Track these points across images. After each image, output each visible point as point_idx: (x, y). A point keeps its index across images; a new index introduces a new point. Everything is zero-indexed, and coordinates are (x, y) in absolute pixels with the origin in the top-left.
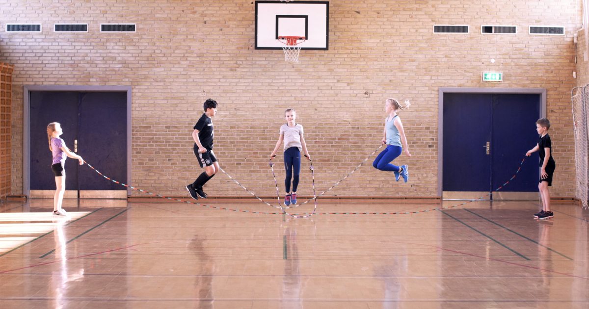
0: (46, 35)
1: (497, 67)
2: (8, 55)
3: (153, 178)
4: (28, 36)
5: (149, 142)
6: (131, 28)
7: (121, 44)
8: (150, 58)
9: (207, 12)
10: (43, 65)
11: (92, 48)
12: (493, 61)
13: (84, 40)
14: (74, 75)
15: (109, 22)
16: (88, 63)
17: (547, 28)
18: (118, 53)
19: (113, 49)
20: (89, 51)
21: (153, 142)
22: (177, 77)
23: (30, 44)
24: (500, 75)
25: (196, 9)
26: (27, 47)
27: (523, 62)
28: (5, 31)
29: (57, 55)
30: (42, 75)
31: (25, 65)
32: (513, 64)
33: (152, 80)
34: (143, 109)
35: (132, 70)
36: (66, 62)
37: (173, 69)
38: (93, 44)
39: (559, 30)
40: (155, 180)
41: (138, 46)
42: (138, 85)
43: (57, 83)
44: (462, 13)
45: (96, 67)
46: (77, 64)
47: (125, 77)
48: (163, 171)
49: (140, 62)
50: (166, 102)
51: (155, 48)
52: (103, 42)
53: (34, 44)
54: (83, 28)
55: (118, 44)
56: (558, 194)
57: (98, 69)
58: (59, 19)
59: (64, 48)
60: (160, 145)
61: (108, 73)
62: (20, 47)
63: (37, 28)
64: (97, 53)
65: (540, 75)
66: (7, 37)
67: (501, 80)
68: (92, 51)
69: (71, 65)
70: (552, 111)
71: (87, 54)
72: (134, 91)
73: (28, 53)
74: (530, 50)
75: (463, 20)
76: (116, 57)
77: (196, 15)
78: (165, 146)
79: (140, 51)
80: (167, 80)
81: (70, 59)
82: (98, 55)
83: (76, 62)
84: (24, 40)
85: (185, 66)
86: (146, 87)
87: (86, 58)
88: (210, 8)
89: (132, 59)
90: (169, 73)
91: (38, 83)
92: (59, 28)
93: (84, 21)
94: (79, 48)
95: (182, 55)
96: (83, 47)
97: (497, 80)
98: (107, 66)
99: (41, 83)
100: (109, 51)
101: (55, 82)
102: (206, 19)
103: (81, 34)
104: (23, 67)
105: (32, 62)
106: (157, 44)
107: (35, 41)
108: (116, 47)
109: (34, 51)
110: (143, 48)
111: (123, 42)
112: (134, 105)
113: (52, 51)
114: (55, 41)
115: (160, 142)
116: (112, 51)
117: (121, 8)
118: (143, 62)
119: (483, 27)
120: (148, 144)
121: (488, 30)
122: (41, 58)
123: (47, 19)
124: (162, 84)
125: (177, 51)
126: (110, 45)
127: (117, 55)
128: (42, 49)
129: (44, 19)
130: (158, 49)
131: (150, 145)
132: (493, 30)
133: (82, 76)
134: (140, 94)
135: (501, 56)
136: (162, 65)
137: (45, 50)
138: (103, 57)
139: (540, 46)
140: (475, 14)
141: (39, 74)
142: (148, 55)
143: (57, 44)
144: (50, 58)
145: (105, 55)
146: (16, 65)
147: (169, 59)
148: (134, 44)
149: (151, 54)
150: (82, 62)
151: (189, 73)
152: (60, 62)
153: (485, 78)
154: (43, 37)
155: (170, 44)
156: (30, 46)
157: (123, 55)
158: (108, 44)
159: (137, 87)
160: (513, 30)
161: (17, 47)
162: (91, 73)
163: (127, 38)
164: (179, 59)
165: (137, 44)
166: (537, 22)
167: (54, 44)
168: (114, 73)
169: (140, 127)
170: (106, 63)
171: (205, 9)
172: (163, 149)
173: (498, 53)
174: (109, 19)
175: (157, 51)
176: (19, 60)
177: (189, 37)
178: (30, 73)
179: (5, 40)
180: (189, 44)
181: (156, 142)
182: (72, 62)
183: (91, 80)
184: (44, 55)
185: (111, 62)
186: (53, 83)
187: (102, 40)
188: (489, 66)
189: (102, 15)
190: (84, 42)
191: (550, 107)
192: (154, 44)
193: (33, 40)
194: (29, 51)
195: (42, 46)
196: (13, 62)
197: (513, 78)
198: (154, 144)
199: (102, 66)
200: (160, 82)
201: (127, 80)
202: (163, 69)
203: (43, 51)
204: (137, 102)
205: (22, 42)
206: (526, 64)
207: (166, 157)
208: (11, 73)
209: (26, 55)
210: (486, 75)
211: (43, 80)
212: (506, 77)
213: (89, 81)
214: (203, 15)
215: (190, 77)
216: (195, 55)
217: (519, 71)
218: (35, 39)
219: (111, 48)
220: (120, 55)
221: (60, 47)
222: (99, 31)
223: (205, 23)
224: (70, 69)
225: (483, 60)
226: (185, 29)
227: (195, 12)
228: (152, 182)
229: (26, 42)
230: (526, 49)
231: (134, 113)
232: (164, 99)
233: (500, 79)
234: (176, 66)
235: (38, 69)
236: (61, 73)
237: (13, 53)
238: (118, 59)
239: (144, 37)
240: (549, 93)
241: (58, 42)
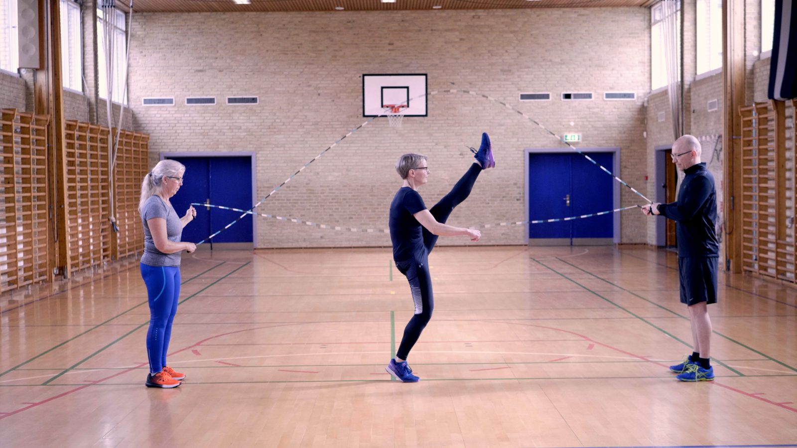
0: (178, 108)
1: (576, 129)
2: (145, 125)
3: (277, 231)
4: (163, 109)
5: (272, 200)
6: (254, 100)
7: (245, 114)
8: (271, 127)
9: (320, 85)
10: (177, 134)
11: (220, 118)
12: (572, 124)
13: (212, 112)
14: (205, 143)
15: (234, 95)
16: (216, 132)
17: (620, 94)
18: (244, 123)
19: (238, 119)
20: (217, 121)
21: (276, 200)
22: (295, 143)
23: (165, 116)
24: (579, 136)
25: (311, 83)
26: (162, 119)
27: (599, 124)
28: (141, 104)
29: (189, 125)
30: (176, 143)
31: (160, 134)
32: (590, 126)
33: (274, 146)
34: (266, 171)
35: (255, 137)
36: (197, 131)
37: (291, 136)
38: (221, 115)
39: (631, 96)
40: (278, 233)
41: (261, 116)
42: (261, 150)
43: (190, 150)
44: (544, 82)
45: (224, 135)
46: (207, 133)
47: (250, 144)
48: (285, 225)
49: (263, 130)
50: (285, 165)
51: (275, 117)
52: (230, 113)
53: (168, 115)
54: (211, 101)
55: (243, 114)
56: (631, 240)
57: (225, 137)
58: (190, 93)
59: (195, 118)
60: (282, 203)
61: (234, 140)
62: (155, 119)
63: (170, 101)
64: (224, 122)
65: (614, 135)
66: (143, 110)
67: (580, 141)
68: (221, 121)
69: (201, 134)
70: (625, 167)
71: (215, 123)
72: (258, 155)
73: (163, 123)
74: (605, 114)
75: (545, 88)
76: (241, 127)
77: (312, 88)
78: (286, 203)
79: (262, 121)
80: (287, 146)
81: (200, 128)
82: (226, 124)
83: (206, 131)
84: (159, 112)
85: (302, 133)
86: (268, 152)
87: (215, 128)
88: (323, 82)
89: (255, 127)
90: (289, 139)
91: (172, 150)
92: (190, 101)
93: (212, 95)
94: (208, 118)
95: (299, 124)
96: (212, 118)
97: (576, 140)
98: (233, 134)
99: (175, 150)
100: (234, 121)
101: (188, 149)
102: (320, 91)
103: (209, 106)
104: (159, 136)
105: (166, 131)
106: (277, 114)
107: (169, 113)
108: (241, 118)
109: (169, 122)
110: (265, 118)
111: (247, 113)
112: (258, 168)
113: (185, 122)
114: (187, 113)
115: (282, 200)
116: (238, 121)
117: (244, 83)
118: (265, 130)
119: (563, 94)
120: (271, 202)
121: (568, 96)
122: (174, 128)
123: (179, 93)
124: (282, 149)
125: (295, 120)
126: (236, 116)
127: (241, 125)
128: (175, 119)
129: (176, 93)
130: (278, 119)
131: (273, 203)
132: (572, 96)
133: (211, 143)
134: (263, 158)
135: (579, 120)
136: (282, 133)
137: (178, 120)
138: (230, 126)
139: (614, 110)
140: (556, 82)
141: (173, 142)
142: (270, 124)
143: (188, 115)
144: (183, 128)
145: (231, 125)
146: (151, 135)
147: (289, 127)
148: (257, 114)
149: (272, 123)
150: (211, 131)
151: (306, 139)
152: (192, 131)
153: (566, 139)
154: (176, 109)
155: (289, 114)
156: (165, 118)
157: (248, 124)
158: (234, 115)
159: (260, 152)
160: (589, 96)
161: (153, 119)
162: (220, 140)
163: (251, 109)
164: (296, 127)
165: (260, 114)
166: (611, 88)
167: (185, 115)
168: (240, 140)
169: (264, 187)
170: (232, 132)
171: (319, 82)
172: (283, 206)
173: (576, 117)
174: (234, 93)
175: (277, 121)
176: (155, 130)
177: (305, 107)
178: (165, 141)
179: (142, 113)
180: (306, 114)
181: (278, 200)
182: (202, 131)
183: (220, 146)
184: (177, 125)
185: (237, 131)
186: (186, 150)
187: (229, 112)
188: (569, 129)
189: (228, 89)
190: (213, 114)
191: (624, 164)
192: (275, 114)
193: (168, 112)
194: (164, 122)
195: (175, 118)
196: (149, 132)
197: (590, 139)
198: (277, 202)
199: (230, 134)
200: (281, 147)
201: (251, 146)
202: (282, 136)
203: (176, 122)
204: (260, 165)
205: (157, 114)
206: (601, 126)
207: (287, 213)
208: (147, 142)
209: (162, 125)
210: (566, 136)
211: (177, 147)
212: (585, 138)
213: (218, 148)
214: (317, 88)
215: (307, 143)
216: (311, 124)
217: (596, 132)
218: (169, 111)
219: (236, 118)
220: (245, 124)
221: (191, 118)
222: (225, 103)
223: (319, 94)
224: (201, 137)
225: (563, 123)
226: (300, 101)
227: (309, 86)
228: (276, 235)
229: (161, 114)
230: (602, 113)
231: (258, 175)
232: (284, 162)
233: (579, 139)
234: (294, 133)
235: (172, 138)
236: (192, 140)
237: (149, 123)
238: (243, 127)
239: (265, 108)
240: (623, 151)
241: (190, 114)
